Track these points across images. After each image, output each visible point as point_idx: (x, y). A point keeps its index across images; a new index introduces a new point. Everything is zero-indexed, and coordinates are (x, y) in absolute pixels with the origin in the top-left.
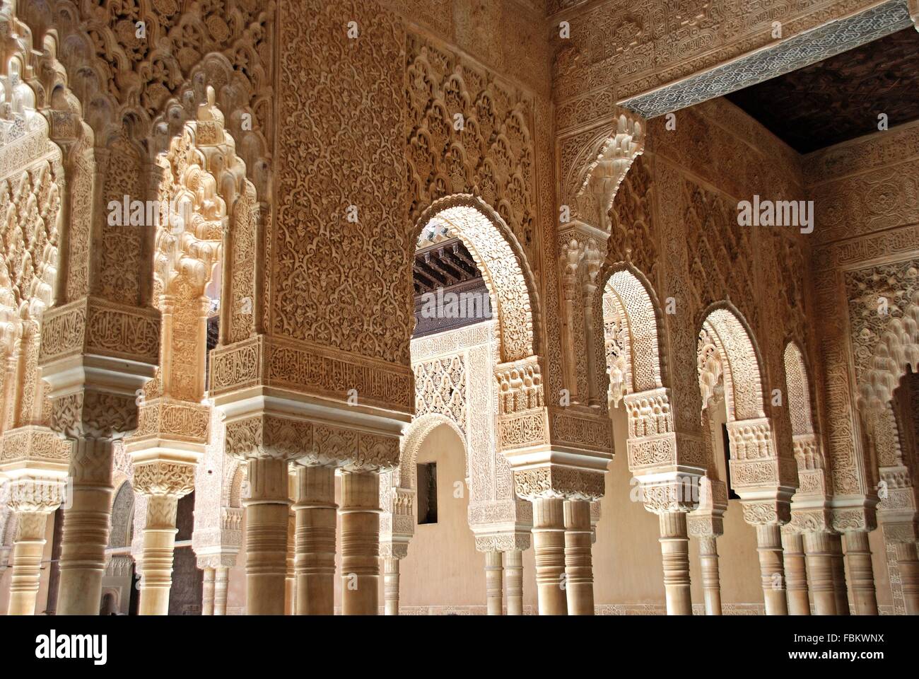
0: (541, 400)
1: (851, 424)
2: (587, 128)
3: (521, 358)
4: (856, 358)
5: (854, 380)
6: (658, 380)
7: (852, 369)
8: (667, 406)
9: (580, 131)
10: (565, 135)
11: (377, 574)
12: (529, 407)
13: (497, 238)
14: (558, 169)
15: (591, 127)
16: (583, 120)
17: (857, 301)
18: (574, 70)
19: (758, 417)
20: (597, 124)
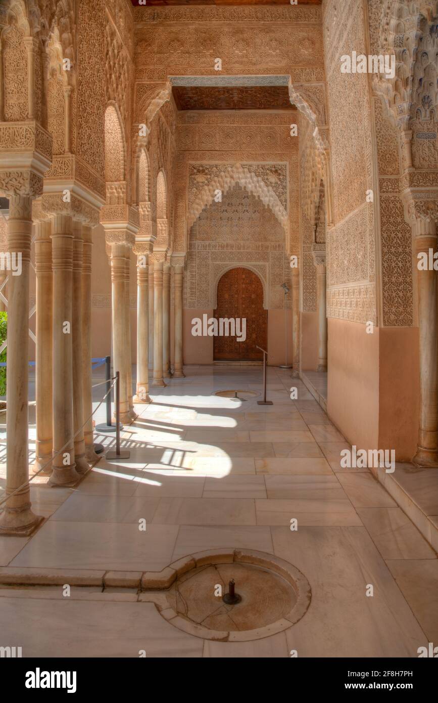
0: (124, 201)
1: (184, 225)
2: (152, 82)
3: (116, 181)
4: (189, 199)
5: (187, 208)
6: (147, 198)
7: (187, 203)
8: (149, 210)
9: (148, 83)
10: (140, 83)
11: (90, 272)
12: (118, 204)
13: (116, 124)
14: (135, 97)
15: (154, 83)
16: (150, 78)
17: (193, 176)
18: (147, 53)
19: (163, 218)
20: (157, 82)
